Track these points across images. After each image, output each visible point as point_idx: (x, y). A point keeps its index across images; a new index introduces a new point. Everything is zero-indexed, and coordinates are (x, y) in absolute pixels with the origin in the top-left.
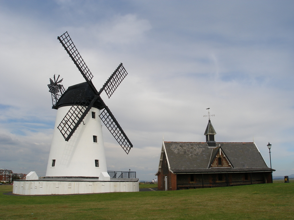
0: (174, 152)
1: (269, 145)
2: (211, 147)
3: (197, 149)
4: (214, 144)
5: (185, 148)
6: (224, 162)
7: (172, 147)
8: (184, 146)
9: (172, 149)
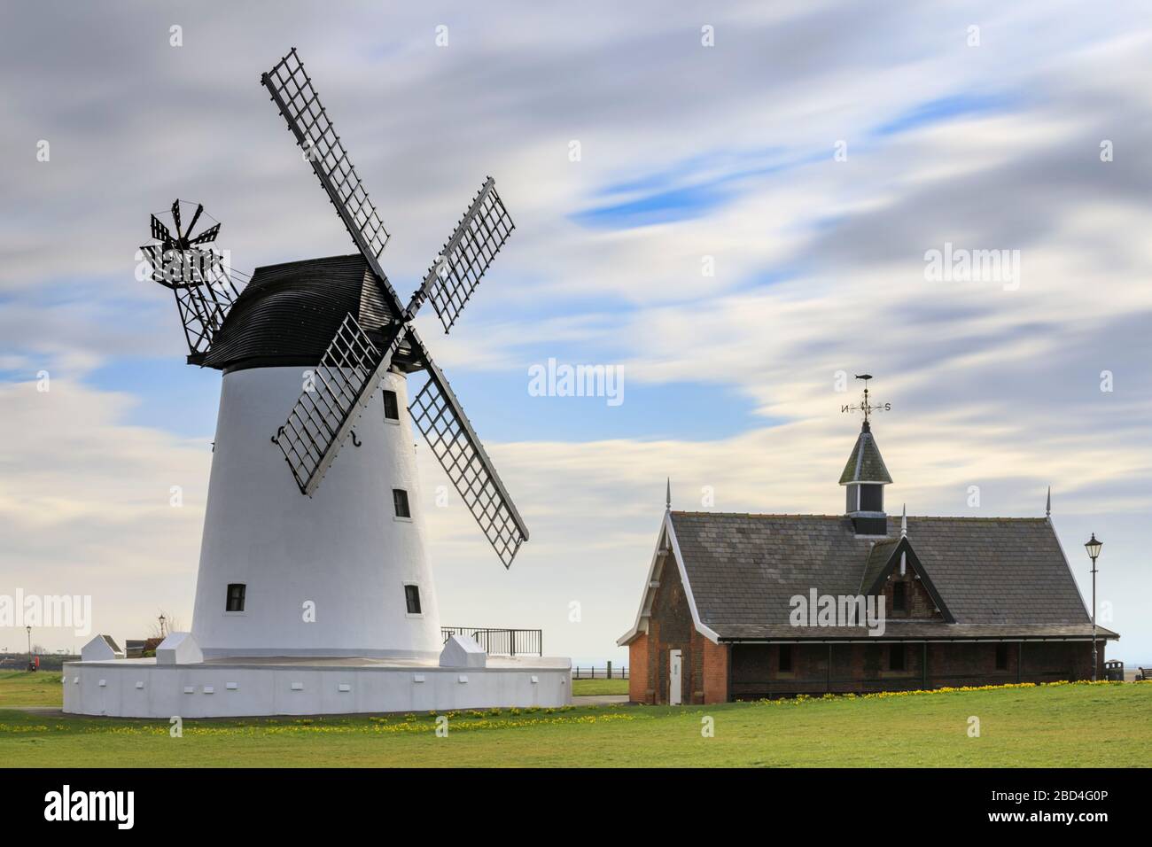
0: (715, 555)
2: (866, 537)
3: (809, 542)
4: (880, 525)
5: (757, 541)
6: (917, 598)
7: (707, 536)
8: (753, 531)
9: (707, 545)
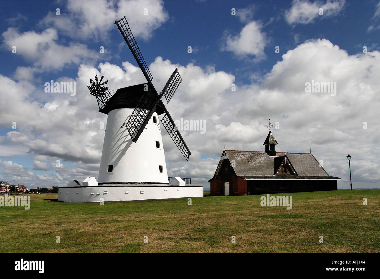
1: (349, 156)
2: (271, 156)
3: (259, 157)
5: (247, 157)
8: (245, 154)
9: (235, 157)
